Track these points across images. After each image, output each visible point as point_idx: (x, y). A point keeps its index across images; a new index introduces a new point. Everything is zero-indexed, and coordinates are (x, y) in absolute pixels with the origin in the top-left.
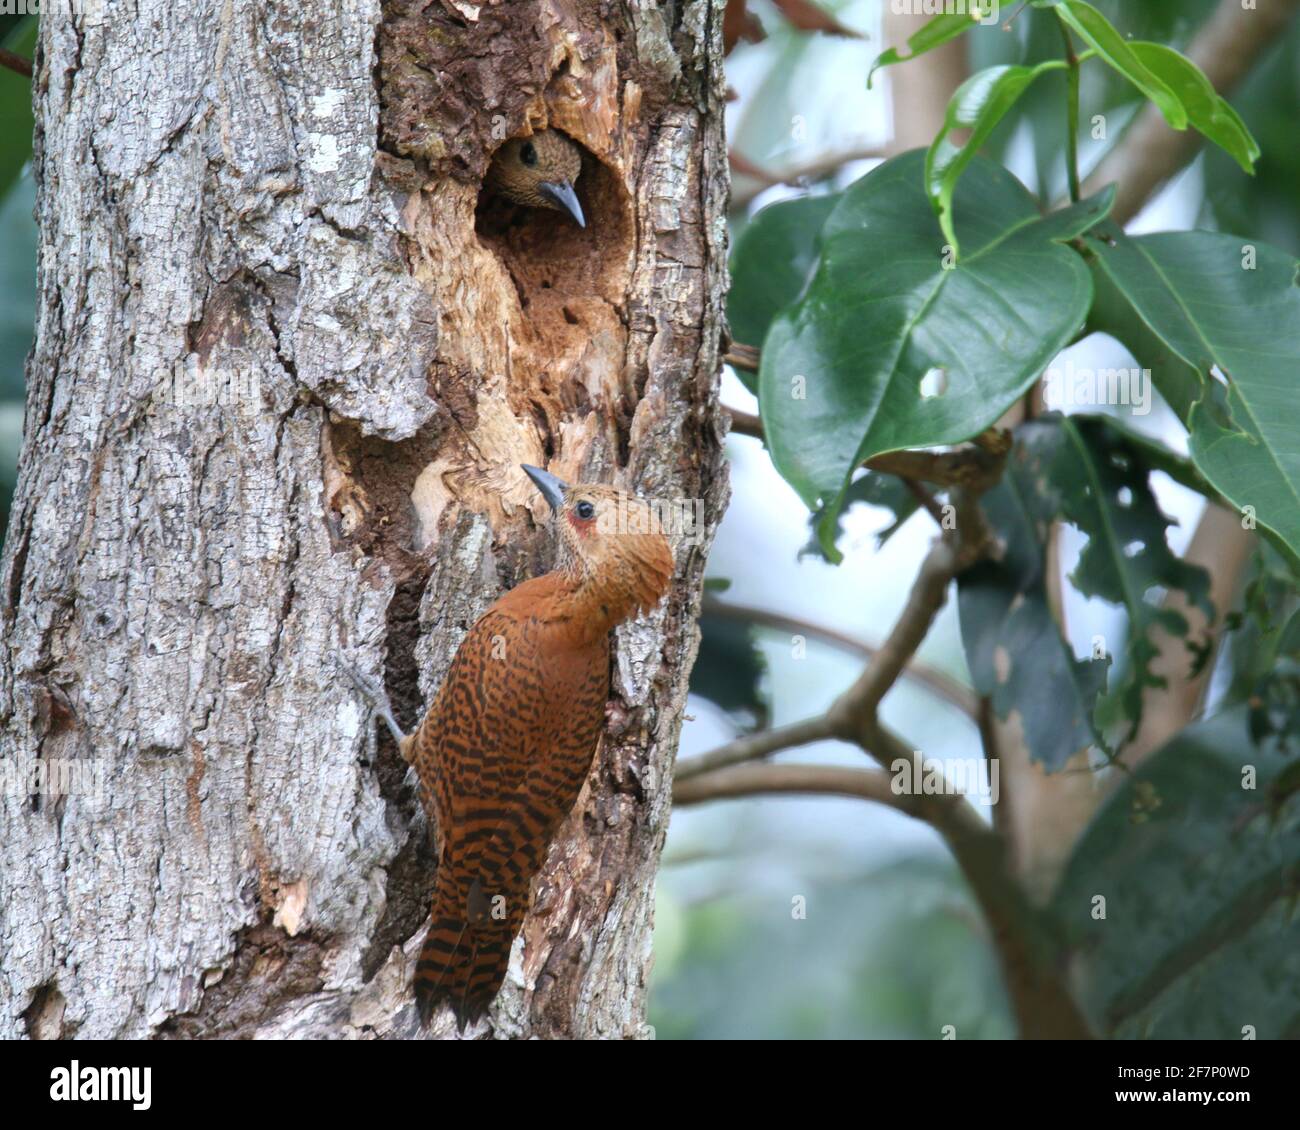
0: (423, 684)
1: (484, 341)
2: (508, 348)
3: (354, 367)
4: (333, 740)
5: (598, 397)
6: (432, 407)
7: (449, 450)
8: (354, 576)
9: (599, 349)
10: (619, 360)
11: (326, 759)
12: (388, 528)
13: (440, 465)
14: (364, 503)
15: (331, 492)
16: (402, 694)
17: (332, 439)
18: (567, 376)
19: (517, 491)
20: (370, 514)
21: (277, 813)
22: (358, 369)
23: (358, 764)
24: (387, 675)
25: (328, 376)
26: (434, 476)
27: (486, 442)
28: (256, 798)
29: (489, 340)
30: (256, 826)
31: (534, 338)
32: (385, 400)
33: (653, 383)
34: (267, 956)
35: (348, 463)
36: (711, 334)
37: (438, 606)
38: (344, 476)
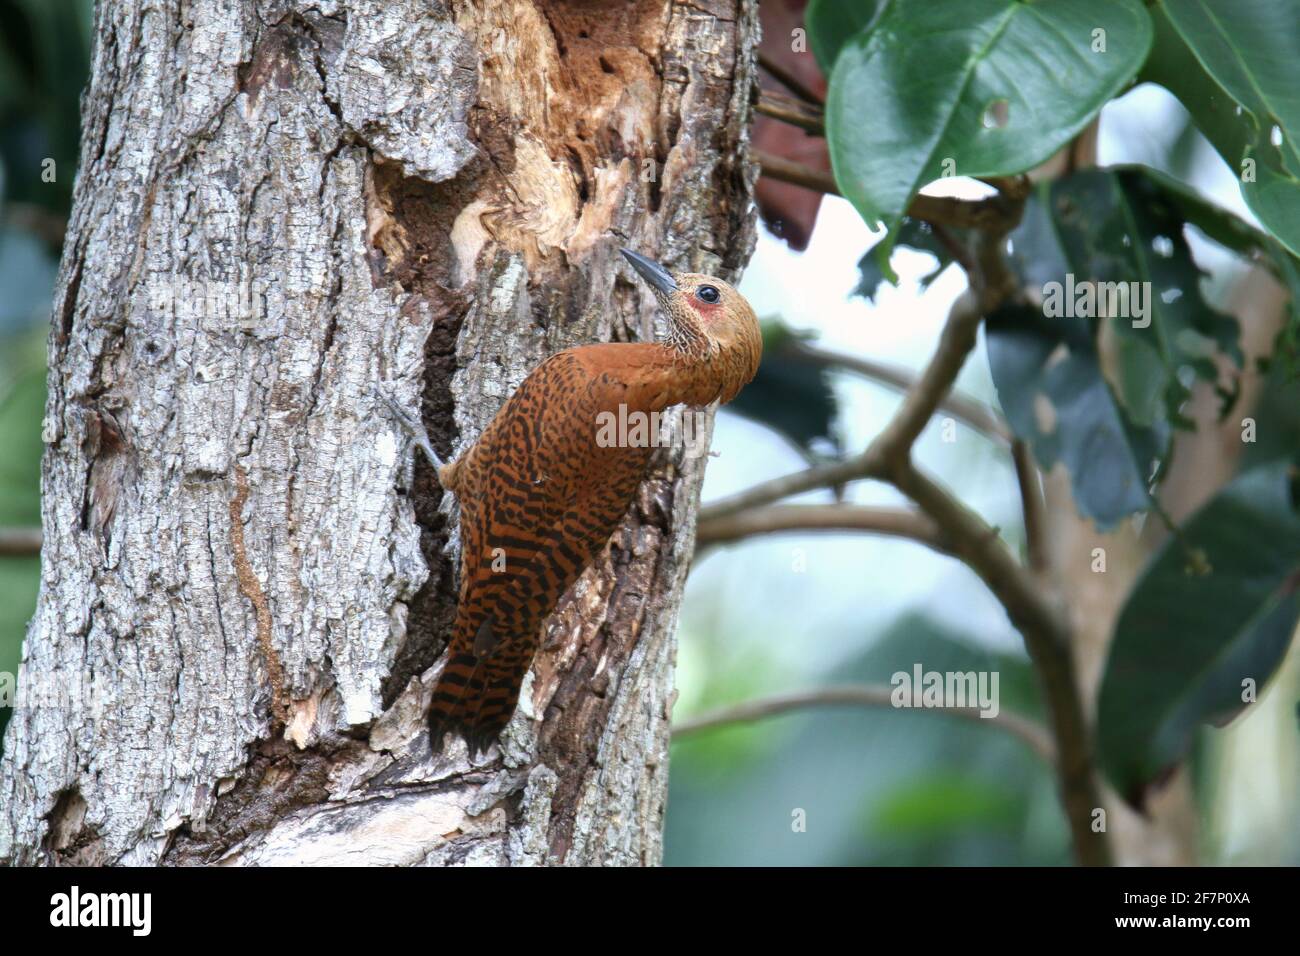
0: (459, 416)
1: (523, 87)
2: (545, 95)
3: (397, 110)
4: (371, 468)
5: (632, 144)
6: (472, 151)
7: (487, 192)
8: (394, 311)
9: (633, 98)
10: (653, 108)
11: (364, 486)
12: (428, 265)
13: (479, 206)
14: (404, 242)
15: (374, 230)
16: (438, 425)
17: (375, 178)
18: (602, 122)
19: (552, 232)
20: (410, 252)
21: (316, 537)
22: (401, 112)
23: (394, 492)
24: (424, 407)
25: (372, 118)
26: (473, 217)
27: (523, 185)
28: (297, 523)
29: (528, 87)
30: (296, 549)
31: (572, 86)
32: (428, 143)
33: (685, 131)
34: (277, 767)
35: (390, 203)
36: (742, 86)
37: (474, 341)
38: (385, 215)
